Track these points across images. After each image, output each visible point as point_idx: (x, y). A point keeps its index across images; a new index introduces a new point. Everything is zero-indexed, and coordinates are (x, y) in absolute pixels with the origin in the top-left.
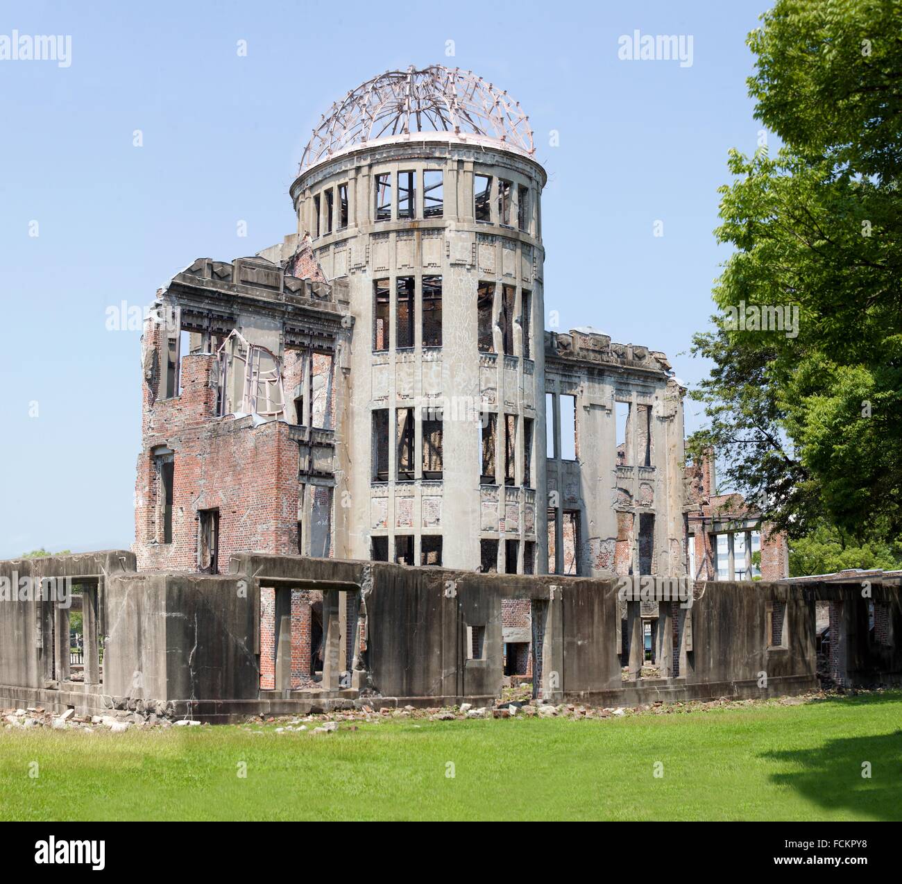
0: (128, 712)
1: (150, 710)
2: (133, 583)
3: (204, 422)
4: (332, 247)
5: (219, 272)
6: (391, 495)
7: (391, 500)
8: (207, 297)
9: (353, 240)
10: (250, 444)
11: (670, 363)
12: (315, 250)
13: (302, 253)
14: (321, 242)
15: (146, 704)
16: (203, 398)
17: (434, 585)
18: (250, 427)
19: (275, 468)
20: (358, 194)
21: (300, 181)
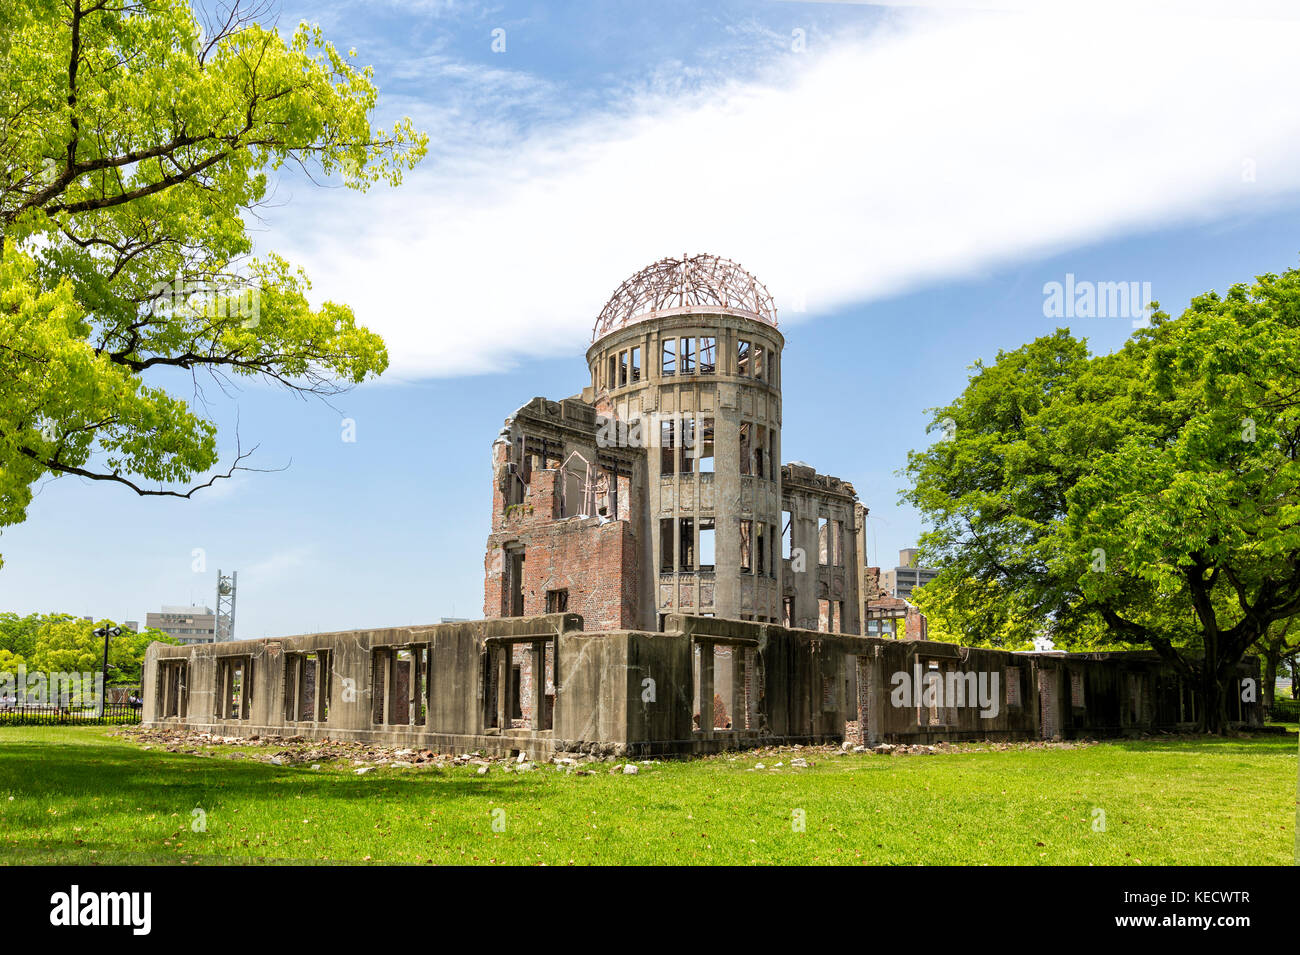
0: (581, 754)
1: (608, 752)
2: (591, 641)
3: (551, 523)
4: (627, 397)
5: (552, 409)
6: (676, 582)
7: (676, 587)
8: (543, 428)
9: (645, 391)
10: (596, 539)
11: (856, 490)
12: (612, 399)
13: (599, 401)
14: (617, 391)
15: (603, 746)
16: (551, 504)
17: (805, 643)
18: (597, 526)
19: (620, 556)
20: (650, 356)
21: (598, 345)
